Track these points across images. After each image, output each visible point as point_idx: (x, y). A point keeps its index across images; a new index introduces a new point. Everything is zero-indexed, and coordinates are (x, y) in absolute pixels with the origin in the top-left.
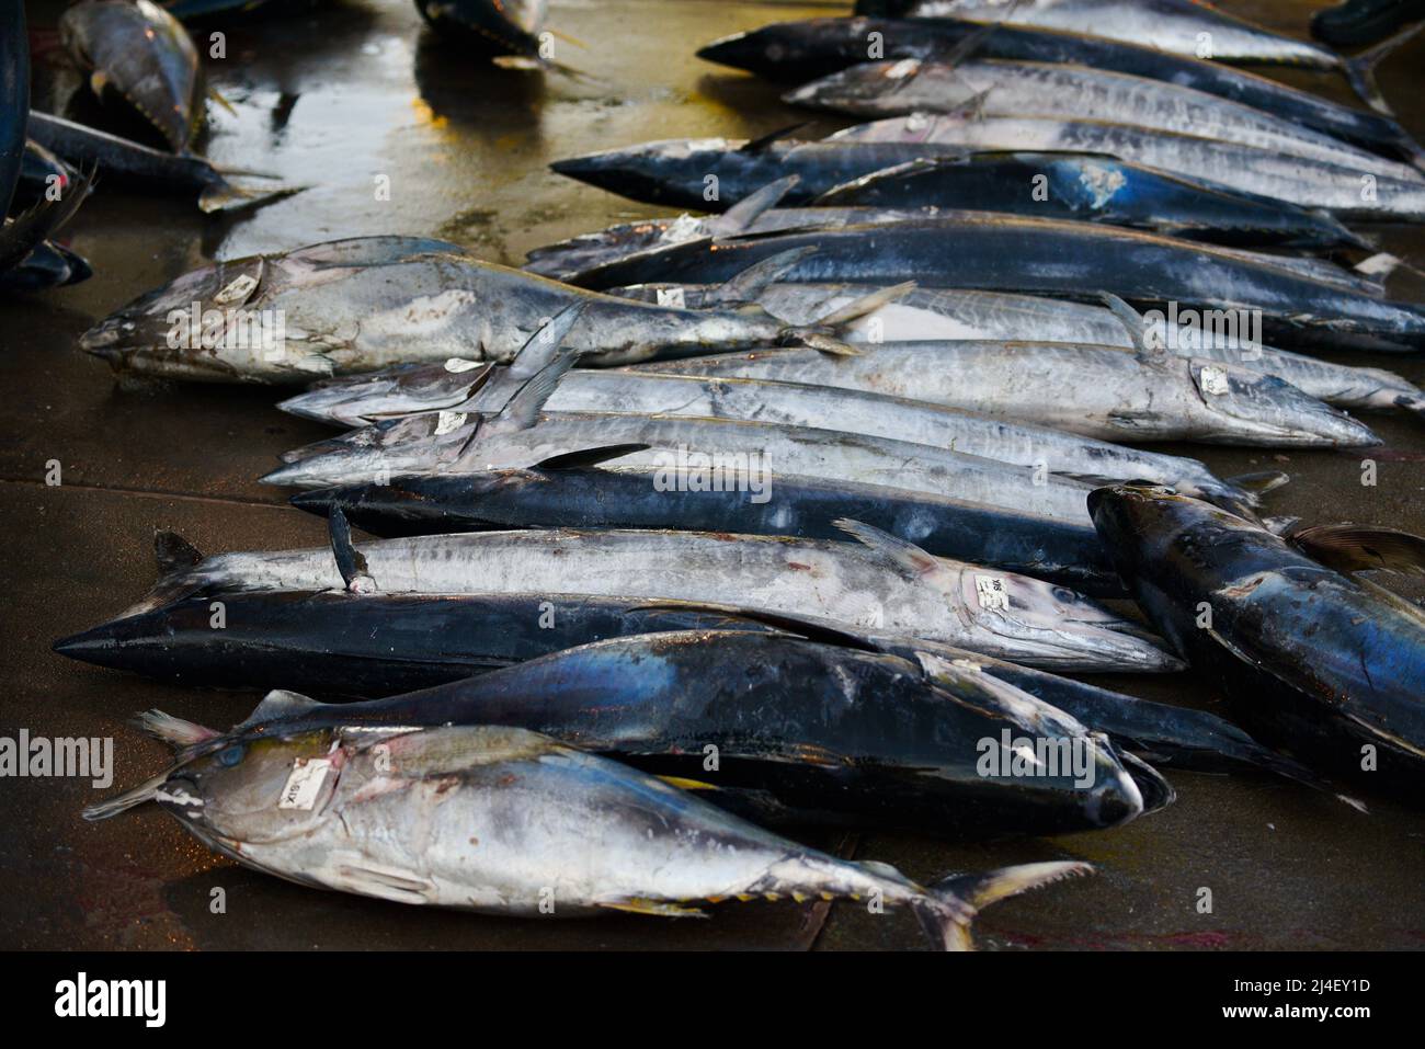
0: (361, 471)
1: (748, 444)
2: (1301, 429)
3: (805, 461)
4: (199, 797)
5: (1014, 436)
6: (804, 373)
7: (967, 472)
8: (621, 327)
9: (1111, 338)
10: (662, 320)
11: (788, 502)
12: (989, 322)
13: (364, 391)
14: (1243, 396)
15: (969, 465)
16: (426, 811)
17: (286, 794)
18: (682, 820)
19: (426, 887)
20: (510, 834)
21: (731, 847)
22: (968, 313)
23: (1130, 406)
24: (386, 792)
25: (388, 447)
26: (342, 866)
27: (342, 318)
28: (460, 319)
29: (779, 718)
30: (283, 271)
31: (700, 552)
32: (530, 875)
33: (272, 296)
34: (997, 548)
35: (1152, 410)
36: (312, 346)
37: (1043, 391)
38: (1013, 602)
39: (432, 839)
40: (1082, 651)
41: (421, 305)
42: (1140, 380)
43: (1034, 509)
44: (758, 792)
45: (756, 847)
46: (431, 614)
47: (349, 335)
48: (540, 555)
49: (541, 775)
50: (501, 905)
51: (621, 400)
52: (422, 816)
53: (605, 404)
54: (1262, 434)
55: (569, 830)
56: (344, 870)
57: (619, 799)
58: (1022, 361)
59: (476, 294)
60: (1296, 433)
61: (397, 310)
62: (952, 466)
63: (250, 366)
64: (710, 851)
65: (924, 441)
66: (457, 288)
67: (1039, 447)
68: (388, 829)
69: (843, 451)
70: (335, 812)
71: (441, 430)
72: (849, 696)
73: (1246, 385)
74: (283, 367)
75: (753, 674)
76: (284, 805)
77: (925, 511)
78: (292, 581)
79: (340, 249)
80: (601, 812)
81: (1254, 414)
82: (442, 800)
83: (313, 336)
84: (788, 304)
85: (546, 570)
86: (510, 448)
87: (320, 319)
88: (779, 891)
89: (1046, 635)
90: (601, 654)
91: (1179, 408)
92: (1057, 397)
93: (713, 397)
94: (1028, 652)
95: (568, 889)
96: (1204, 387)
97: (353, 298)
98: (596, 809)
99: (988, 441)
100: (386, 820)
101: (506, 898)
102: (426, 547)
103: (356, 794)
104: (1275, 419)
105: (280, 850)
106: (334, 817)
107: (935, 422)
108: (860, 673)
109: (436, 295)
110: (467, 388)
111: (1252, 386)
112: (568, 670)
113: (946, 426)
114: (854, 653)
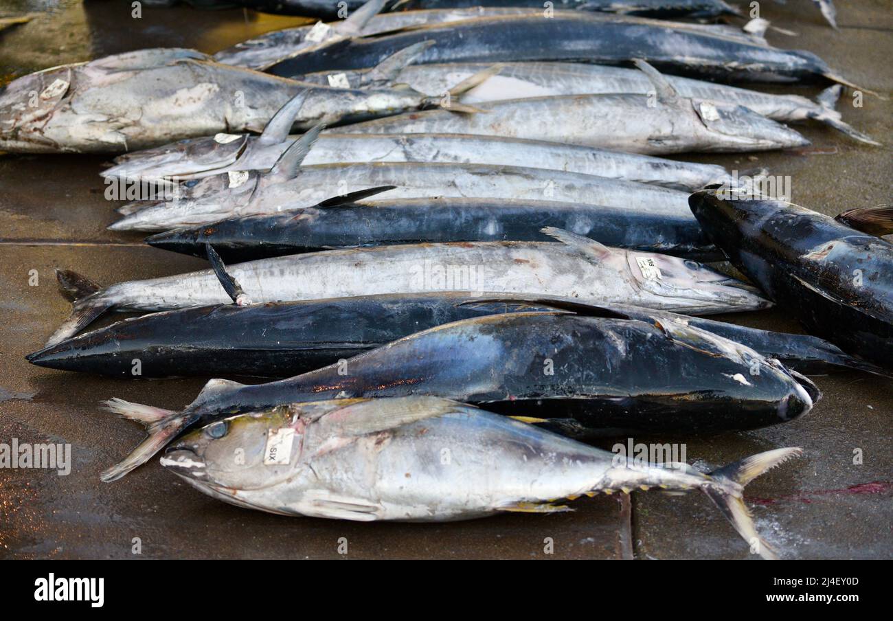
0: (181, 216)
1: (444, 179)
2: (764, 138)
3: (483, 186)
4: (201, 461)
5: (604, 159)
6: (450, 126)
7: (588, 186)
8: (316, 103)
9: (631, 88)
10: (342, 97)
11: (494, 217)
12: (553, 83)
13: (162, 160)
14: (728, 121)
15: (589, 182)
16: (371, 458)
17: (268, 454)
18: (544, 447)
19: (376, 509)
20: (432, 468)
21: (578, 462)
22: (538, 78)
23: (660, 131)
24: (340, 447)
25: (198, 198)
26: (315, 500)
27: (130, 106)
28: (210, 103)
29: (579, 370)
30: (84, 75)
31: (454, 257)
32: (450, 494)
33: (80, 93)
34: (633, 236)
35: (675, 134)
36: (111, 125)
37: (606, 127)
38: (663, 273)
39: (379, 477)
40: (710, 301)
41: (183, 94)
42: (665, 115)
43: (634, 207)
44: (567, 420)
45: (594, 460)
46: (302, 316)
47: (136, 117)
48: (346, 268)
49: (443, 426)
50: (429, 516)
51: (343, 154)
52: (369, 461)
53: (332, 157)
54: (741, 144)
55: (472, 462)
56: (317, 502)
57: (500, 437)
58: (589, 108)
59: (219, 86)
60: (761, 141)
61: (168, 99)
62: (579, 183)
63: (68, 141)
64: (566, 466)
65: (547, 167)
66: (205, 82)
67: (620, 165)
68: (346, 472)
69: (506, 178)
70: (306, 464)
71: (233, 184)
72: (622, 351)
73: (728, 113)
74: (91, 140)
75: (555, 342)
76: (268, 462)
77: (583, 216)
78: (172, 298)
79: (122, 59)
80: (490, 447)
81: (736, 131)
82: (380, 450)
83: (111, 118)
84: (419, 79)
85: (352, 278)
86: (284, 193)
87: (114, 107)
88: (613, 488)
89: (687, 293)
90: (442, 336)
91: (690, 131)
92: (615, 130)
93: (404, 147)
94: (676, 305)
95: (475, 500)
96: (704, 116)
97: (136, 92)
98: (487, 445)
99: (587, 163)
100: (344, 467)
101: (433, 511)
102: (265, 268)
103: (318, 450)
104: (748, 133)
105: (268, 493)
106: (305, 467)
107: (551, 153)
108: (625, 334)
109: (192, 87)
110: (236, 154)
111: (732, 114)
112: (423, 349)
113: (559, 155)
114: (616, 322)
